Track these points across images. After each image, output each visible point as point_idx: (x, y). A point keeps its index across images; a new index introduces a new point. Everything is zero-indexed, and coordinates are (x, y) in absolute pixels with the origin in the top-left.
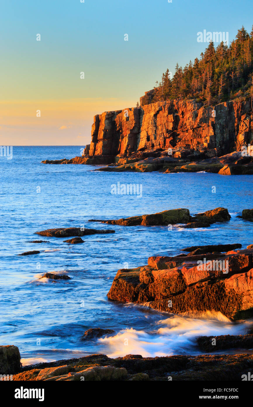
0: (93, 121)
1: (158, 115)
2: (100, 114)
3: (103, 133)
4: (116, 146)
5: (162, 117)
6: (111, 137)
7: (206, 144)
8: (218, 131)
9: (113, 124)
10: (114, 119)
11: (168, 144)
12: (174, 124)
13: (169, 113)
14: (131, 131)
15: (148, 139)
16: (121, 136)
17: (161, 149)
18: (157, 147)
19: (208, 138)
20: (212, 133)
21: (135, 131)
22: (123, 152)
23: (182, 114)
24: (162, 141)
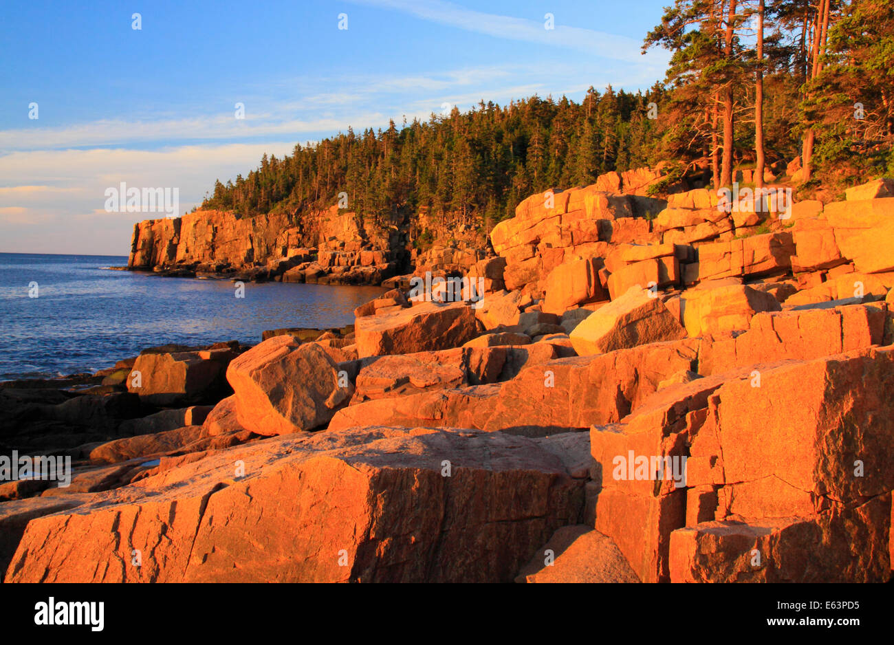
0: (133, 230)
1: (198, 226)
2: (139, 222)
3: (142, 242)
4: (156, 257)
5: (201, 227)
6: (151, 247)
7: (242, 258)
8: (256, 244)
9: (153, 233)
10: (153, 228)
11: (207, 257)
12: (214, 235)
13: (209, 224)
14: (171, 241)
15: (187, 251)
16: (159, 247)
17: (199, 262)
18: (196, 259)
19: (245, 251)
20: (249, 246)
21: (175, 241)
22: (161, 263)
23: (221, 225)
24: (201, 253)
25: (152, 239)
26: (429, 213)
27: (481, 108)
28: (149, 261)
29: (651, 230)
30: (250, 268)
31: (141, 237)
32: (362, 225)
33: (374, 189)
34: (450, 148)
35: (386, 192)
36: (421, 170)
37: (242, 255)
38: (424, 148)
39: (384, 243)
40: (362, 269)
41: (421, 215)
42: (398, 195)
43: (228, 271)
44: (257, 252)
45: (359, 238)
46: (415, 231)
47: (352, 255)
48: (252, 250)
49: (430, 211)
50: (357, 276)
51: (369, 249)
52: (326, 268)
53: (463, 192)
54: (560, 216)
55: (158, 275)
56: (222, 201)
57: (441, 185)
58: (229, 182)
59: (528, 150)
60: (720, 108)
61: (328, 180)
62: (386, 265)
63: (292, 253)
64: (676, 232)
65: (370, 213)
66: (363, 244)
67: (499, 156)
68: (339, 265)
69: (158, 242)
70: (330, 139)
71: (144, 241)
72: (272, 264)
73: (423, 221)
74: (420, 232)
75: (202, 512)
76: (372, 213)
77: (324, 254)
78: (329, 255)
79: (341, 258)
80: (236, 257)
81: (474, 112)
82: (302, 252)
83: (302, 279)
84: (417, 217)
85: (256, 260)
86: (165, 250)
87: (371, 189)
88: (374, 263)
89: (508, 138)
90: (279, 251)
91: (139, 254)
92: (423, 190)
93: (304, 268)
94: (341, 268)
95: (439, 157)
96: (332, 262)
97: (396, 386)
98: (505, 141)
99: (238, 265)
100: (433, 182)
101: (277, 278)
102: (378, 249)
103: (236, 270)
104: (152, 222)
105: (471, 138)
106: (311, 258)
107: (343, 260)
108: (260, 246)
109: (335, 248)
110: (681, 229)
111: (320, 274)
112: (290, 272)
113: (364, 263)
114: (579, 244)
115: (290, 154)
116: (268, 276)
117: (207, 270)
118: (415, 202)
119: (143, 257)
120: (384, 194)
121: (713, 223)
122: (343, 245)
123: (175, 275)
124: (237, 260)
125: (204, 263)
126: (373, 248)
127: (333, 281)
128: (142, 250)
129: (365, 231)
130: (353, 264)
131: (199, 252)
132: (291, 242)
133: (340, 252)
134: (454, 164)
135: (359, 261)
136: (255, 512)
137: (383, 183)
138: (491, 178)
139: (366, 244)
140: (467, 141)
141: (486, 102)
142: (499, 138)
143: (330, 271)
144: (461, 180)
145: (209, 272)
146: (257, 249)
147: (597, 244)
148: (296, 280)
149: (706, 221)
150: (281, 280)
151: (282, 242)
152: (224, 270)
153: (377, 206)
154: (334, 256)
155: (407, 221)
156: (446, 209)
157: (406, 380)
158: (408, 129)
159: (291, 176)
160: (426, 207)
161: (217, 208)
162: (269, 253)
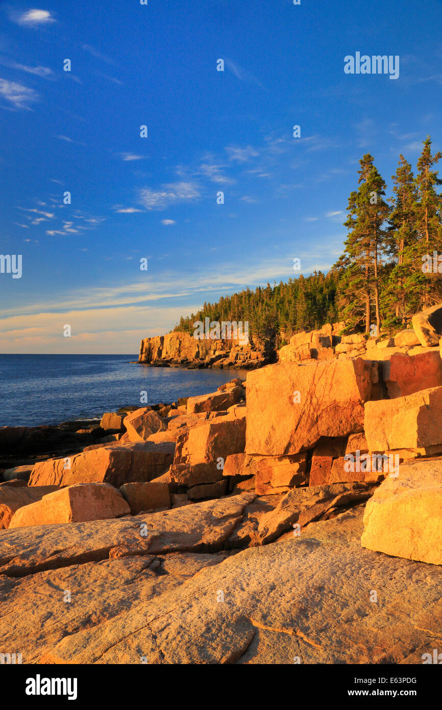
0: (141, 344)
2: (144, 339)
4: (152, 357)
5: (174, 340)
6: (149, 352)
7: (194, 356)
8: (200, 349)
9: (150, 345)
10: (150, 342)
11: (177, 356)
12: (180, 345)
13: (177, 339)
14: (159, 348)
15: (167, 353)
16: (153, 352)
17: (173, 359)
18: (171, 357)
19: (195, 353)
20: (197, 350)
21: (161, 349)
22: (154, 360)
23: (183, 339)
24: (174, 354)
25: (150, 347)
26: (285, 331)
27: (315, 275)
28: (149, 359)
29: (334, 353)
30: (197, 361)
31: (145, 347)
32: (251, 338)
33: (257, 320)
34: (296, 297)
35: (263, 321)
36: (281, 309)
37: (194, 355)
38: (283, 298)
39: (262, 347)
40: (251, 361)
41: (281, 332)
42: (269, 323)
43: (187, 363)
44: (201, 353)
45: (250, 345)
46: (278, 340)
47: (246, 354)
48: (198, 352)
49: (285, 330)
50: (249, 365)
51: (255, 351)
52: (233, 361)
53: (302, 320)
54: (309, 343)
55: (152, 366)
56: (183, 327)
57: (291, 317)
58: (187, 317)
59: (335, 297)
60: (364, 297)
61: (236, 315)
62: (264, 359)
63: (217, 353)
64: (343, 353)
65: (255, 332)
66: (252, 348)
67: (320, 301)
68: (240, 359)
69: (153, 349)
70: (238, 294)
71: (146, 348)
72: (207, 359)
73: (283, 335)
74: (281, 341)
75: (74, 462)
76: (256, 332)
77: (232, 355)
78: (235, 355)
79: (241, 356)
80: (191, 356)
81: (312, 277)
82: (222, 353)
83: (222, 367)
84: (279, 334)
85: (200, 357)
86: (156, 353)
87: (255, 320)
88: (257, 358)
89: (326, 291)
90: (212, 352)
91: (144, 355)
92: (282, 319)
93: (223, 361)
94: (241, 361)
95: (290, 302)
96: (236, 358)
97: (181, 427)
98: (324, 292)
99: (192, 360)
100: (287, 315)
101: (209, 366)
102: (260, 350)
103: (191, 363)
104: (150, 339)
105: (306, 292)
106: (226, 356)
107: (242, 357)
108: (202, 350)
109: (238, 351)
110: (345, 352)
111: (231, 364)
112: (215, 364)
113: (252, 358)
114: (303, 360)
115: (218, 302)
116: (205, 365)
117: (176, 362)
118: (278, 326)
119: (146, 357)
120: (262, 322)
121: (358, 350)
122: (242, 349)
123: (160, 366)
124: (191, 357)
125: (175, 359)
126: (257, 350)
127: (237, 367)
128: (145, 353)
129: (253, 341)
130: (247, 359)
131: (173, 353)
132: (218, 348)
133: (240, 353)
134: (298, 306)
135: (250, 357)
136: (85, 462)
137: (261, 317)
138: (316, 312)
139: (253, 348)
140: (304, 293)
141: (318, 272)
142: (321, 291)
143: (236, 363)
144: (301, 314)
145: (177, 364)
146: (201, 352)
147: (310, 360)
148: (218, 367)
149: (355, 349)
150: (211, 368)
151: (213, 348)
152: (185, 362)
153: (259, 329)
154: (237, 355)
155: (274, 336)
156: (294, 330)
157: (185, 424)
158: (277, 287)
159: (218, 313)
160: (284, 329)
161: (181, 331)
162: (207, 353)
